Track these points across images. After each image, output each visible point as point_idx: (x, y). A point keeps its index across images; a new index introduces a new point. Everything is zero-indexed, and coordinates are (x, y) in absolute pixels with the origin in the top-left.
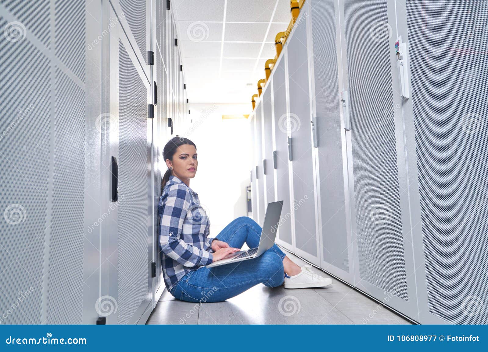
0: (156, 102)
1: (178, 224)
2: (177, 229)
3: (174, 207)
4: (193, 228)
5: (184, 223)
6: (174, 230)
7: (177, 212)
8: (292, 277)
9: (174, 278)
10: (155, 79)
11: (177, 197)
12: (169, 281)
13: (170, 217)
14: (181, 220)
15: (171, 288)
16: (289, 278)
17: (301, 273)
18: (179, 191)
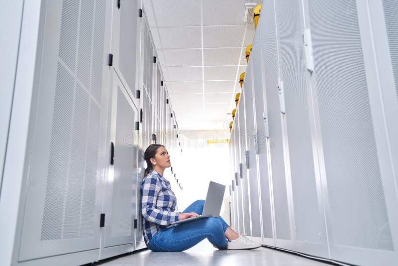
0: (141, 121)
1: (152, 201)
2: (152, 204)
3: (150, 190)
4: (164, 203)
5: (157, 199)
6: (150, 205)
7: (151, 193)
8: (233, 241)
9: (150, 235)
10: (141, 107)
11: (151, 183)
12: (147, 237)
13: (147, 197)
14: (155, 198)
15: (148, 242)
16: (230, 241)
17: (238, 239)
18: (152, 179)
